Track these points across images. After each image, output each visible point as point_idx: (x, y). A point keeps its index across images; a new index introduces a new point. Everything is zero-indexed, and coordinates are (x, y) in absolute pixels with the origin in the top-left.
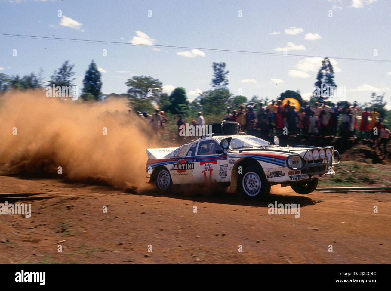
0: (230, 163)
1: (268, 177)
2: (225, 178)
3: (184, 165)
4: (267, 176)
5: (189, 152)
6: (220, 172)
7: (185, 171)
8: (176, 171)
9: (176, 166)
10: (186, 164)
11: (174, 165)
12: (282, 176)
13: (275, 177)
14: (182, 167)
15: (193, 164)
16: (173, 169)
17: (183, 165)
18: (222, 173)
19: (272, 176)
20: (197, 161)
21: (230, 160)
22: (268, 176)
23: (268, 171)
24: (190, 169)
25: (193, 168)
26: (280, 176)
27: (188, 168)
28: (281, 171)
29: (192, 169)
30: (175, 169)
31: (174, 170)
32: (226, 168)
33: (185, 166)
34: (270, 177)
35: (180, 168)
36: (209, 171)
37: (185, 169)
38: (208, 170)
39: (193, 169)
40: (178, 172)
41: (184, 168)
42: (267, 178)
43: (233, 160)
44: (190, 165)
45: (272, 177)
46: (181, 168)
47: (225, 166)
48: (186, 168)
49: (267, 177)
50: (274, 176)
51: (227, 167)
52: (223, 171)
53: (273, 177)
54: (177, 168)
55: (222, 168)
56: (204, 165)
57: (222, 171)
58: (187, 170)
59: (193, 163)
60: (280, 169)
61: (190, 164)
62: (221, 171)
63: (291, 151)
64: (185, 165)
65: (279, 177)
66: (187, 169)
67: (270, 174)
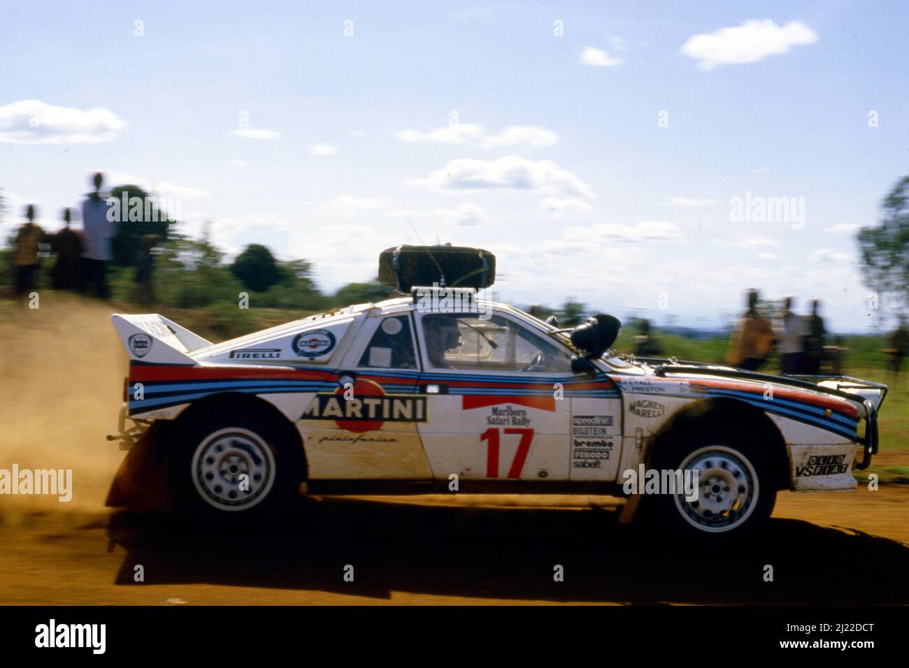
0: (638, 413)
1: (798, 474)
2: (596, 465)
3: (372, 403)
4: (797, 469)
5: (374, 350)
6: (577, 444)
7: (377, 428)
8: (333, 423)
9: (333, 402)
10: (386, 402)
11: (324, 401)
12: (840, 472)
13: (819, 474)
14: (365, 409)
15: (420, 403)
16: (316, 413)
17: (367, 401)
18: (585, 446)
19: (812, 471)
20: (444, 391)
21: (639, 404)
22: (800, 469)
24: (402, 418)
25: (419, 415)
26: (835, 473)
27: (396, 415)
28: (844, 456)
29: (414, 419)
30: (326, 414)
31: (320, 417)
32: (604, 431)
33: (379, 409)
34: (805, 475)
35: (353, 414)
36: (520, 436)
37: (379, 419)
38: (508, 431)
39: (424, 419)
40: (342, 427)
41: (372, 414)
42: (795, 478)
43: (651, 404)
44: (405, 404)
45: (811, 473)
46: (359, 415)
47: (597, 421)
48: (386, 414)
49: (794, 473)
50: (818, 470)
51: (610, 424)
52: (592, 440)
53: (814, 474)
54: (339, 413)
55: (584, 427)
56: (487, 410)
57: (586, 440)
58: (387, 425)
59: (424, 400)
60: (843, 447)
61: (403, 400)
62: (579, 440)
63: (841, 390)
64: (378, 402)
65: (830, 476)
66: (391, 419)
67: (809, 464)
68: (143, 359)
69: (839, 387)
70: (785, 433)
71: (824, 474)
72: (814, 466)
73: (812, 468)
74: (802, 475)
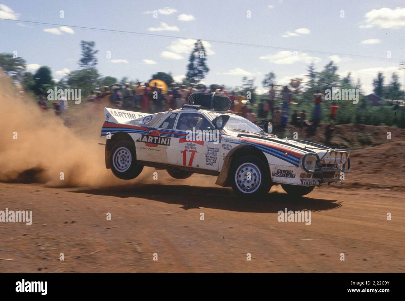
0: (224, 148)
1: (273, 175)
2: (212, 164)
3: (156, 138)
4: (273, 173)
5: (165, 123)
6: (207, 157)
7: (156, 146)
8: (144, 143)
9: (145, 137)
10: (160, 138)
11: (143, 136)
12: (292, 177)
13: (282, 176)
14: (154, 140)
15: (169, 139)
16: (140, 140)
17: (154, 138)
18: (209, 158)
19: (279, 175)
20: (175, 136)
21: (225, 145)
22: (274, 174)
23: (276, 168)
24: (163, 144)
25: (168, 144)
26: (289, 177)
27: (162, 143)
28: (292, 171)
29: (166, 145)
30: (143, 141)
31: (141, 141)
32: (216, 153)
33: (158, 140)
34: (276, 176)
35: (150, 141)
36: (191, 152)
37: (157, 143)
39: (169, 145)
40: (146, 145)
41: (155, 142)
42: (272, 177)
43: (228, 145)
44: (165, 140)
46: (152, 142)
47: (215, 150)
48: (159, 143)
49: (272, 175)
51: (218, 151)
52: (211, 156)
53: (280, 176)
54: (146, 140)
55: (211, 152)
56: (185, 143)
57: (210, 156)
58: (159, 146)
59: (170, 138)
60: (291, 168)
61: (164, 138)
62: (208, 156)
63: (306, 148)
64: (158, 138)
65: (287, 178)
66: (160, 144)
67: (277, 172)
68: (108, 121)
69: (306, 147)
70: (268, 160)
71: (284, 177)
72: (280, 173)
73: (279, 174)
74: (275, 176)
